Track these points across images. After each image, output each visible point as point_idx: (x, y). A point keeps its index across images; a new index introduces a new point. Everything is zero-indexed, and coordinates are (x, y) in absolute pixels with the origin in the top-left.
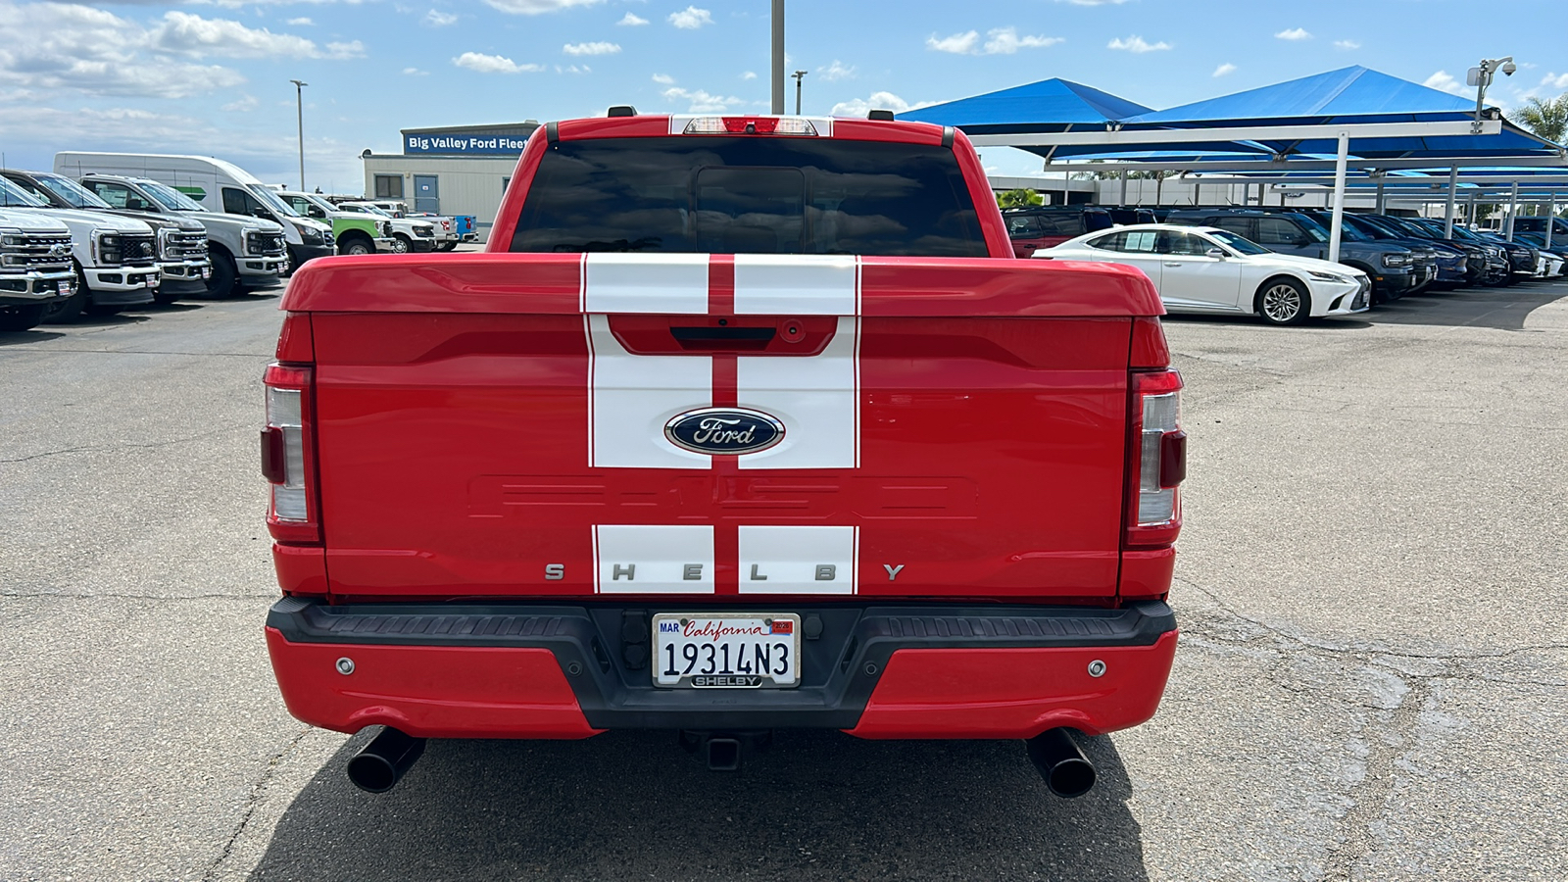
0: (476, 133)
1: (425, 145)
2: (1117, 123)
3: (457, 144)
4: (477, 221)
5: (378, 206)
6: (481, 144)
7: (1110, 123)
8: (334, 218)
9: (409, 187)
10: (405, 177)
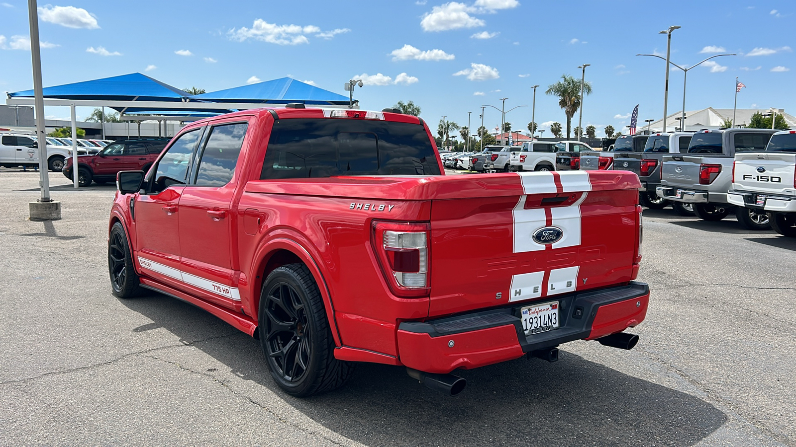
2: (188, 98)
7: (183, 98)
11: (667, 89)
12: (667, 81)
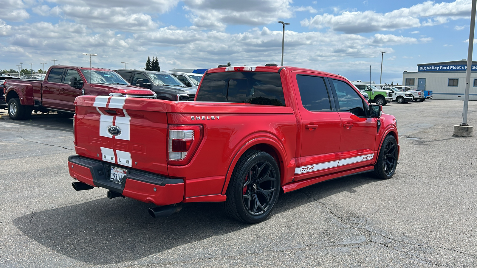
0: (442, 64)
1: (425, 69)
3: (435, 68)
4: (433, 92)
5: (396, 88)
6: (444, 68)
8: (374, 91)
9: (416, 82)
10: (415, 79)
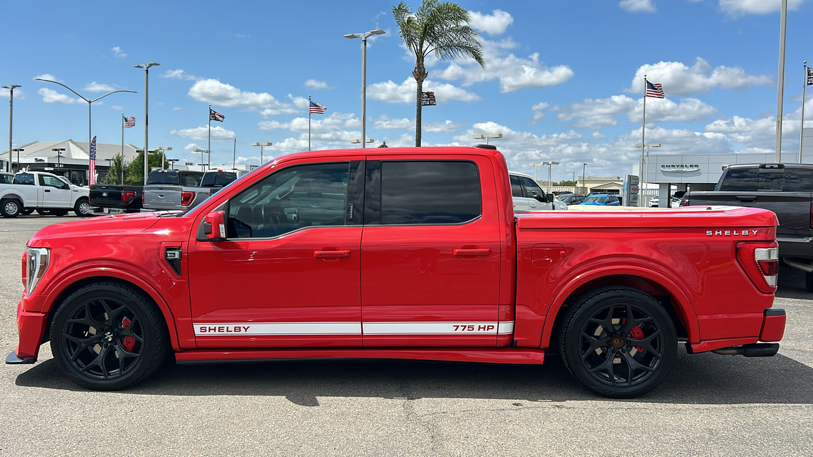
11: (147, 124)
12: (147, 116)
